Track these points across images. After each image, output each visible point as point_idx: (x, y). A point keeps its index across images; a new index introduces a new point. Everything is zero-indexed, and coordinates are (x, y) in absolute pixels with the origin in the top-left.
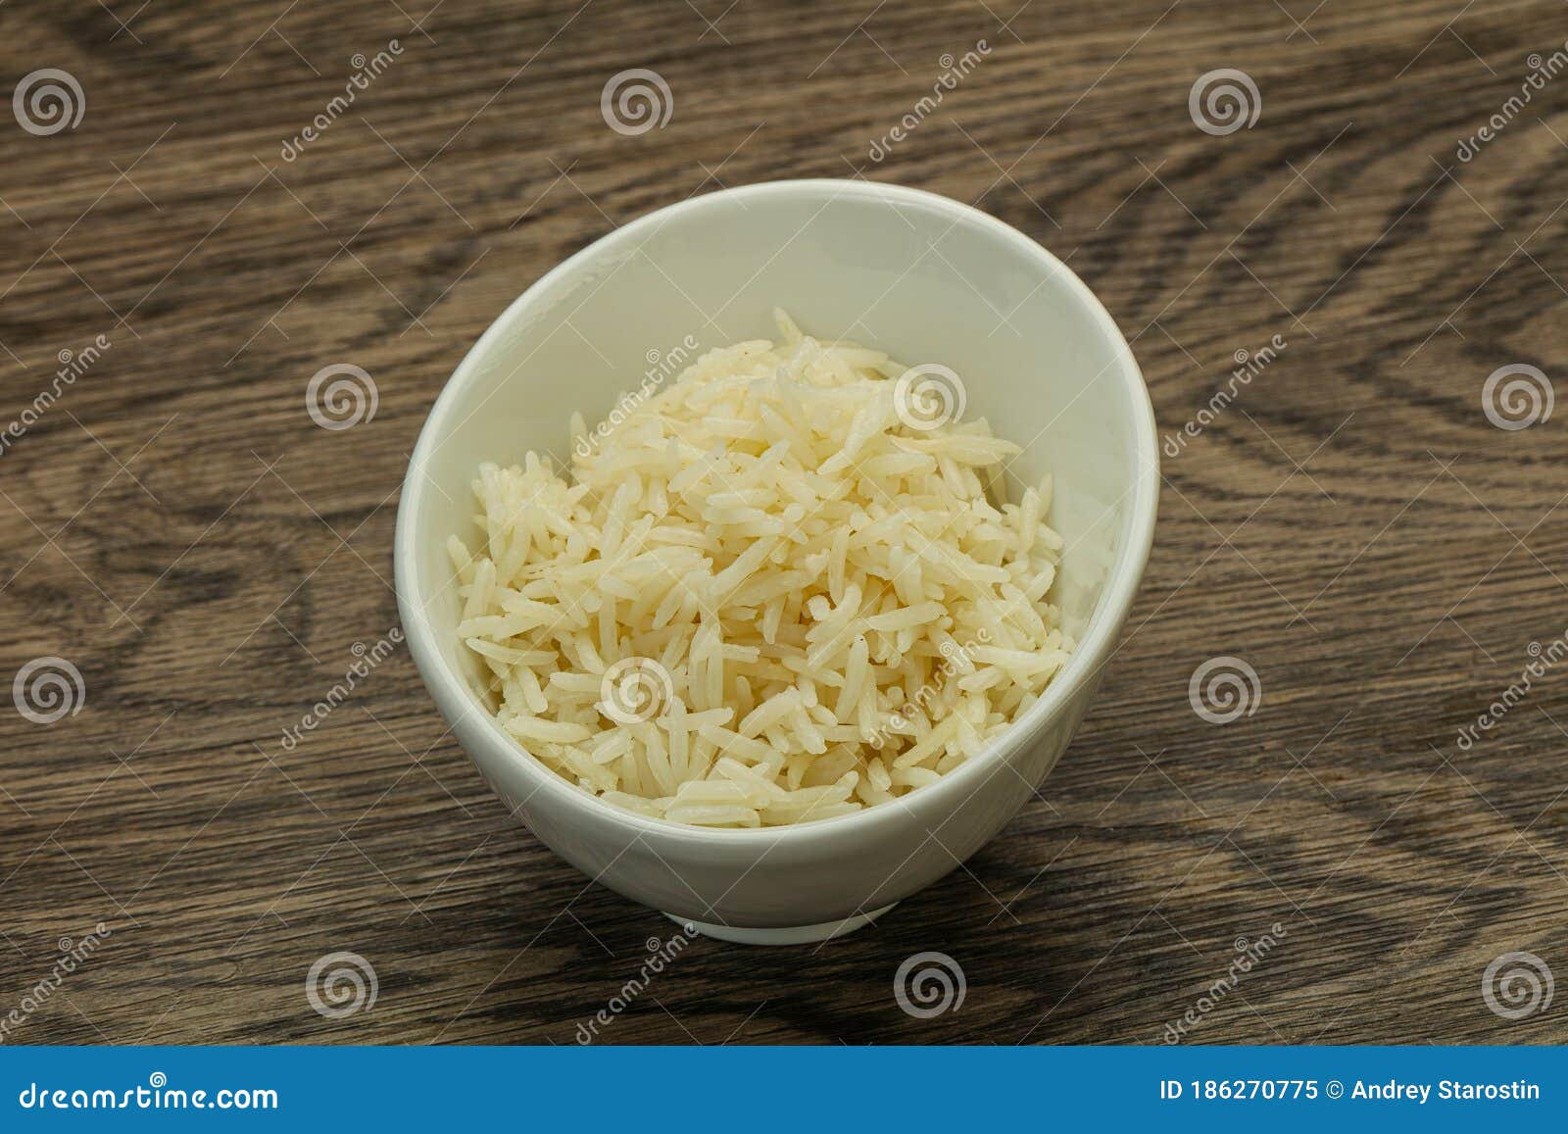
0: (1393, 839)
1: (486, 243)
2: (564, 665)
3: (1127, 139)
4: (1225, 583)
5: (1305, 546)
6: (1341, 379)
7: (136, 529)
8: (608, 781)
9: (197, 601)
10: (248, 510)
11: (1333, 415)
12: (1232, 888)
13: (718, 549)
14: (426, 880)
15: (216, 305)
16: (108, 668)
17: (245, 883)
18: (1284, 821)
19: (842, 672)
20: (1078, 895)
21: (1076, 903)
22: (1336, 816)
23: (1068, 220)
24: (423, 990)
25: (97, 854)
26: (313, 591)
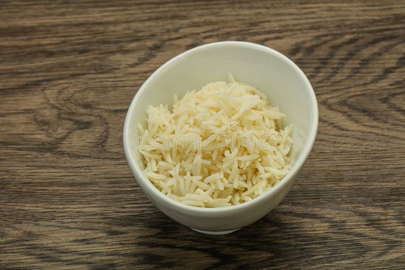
0: (371, 224)
1: (168, 43)
2: (163, 159)
3: (335, 32)
4: (340, 153)
5: (362, 145)
6: (379, 102)
7: (69, 108)
8: (169, 191)
9: (81, 129)
10: (97, 107)
11: (375, 111)
12: (328, 233)
13: (204, 135)
14: (126, 208)
15: (98, 52)
16: (56, 143)
17: (81, 203)
18: (344, 216)
19: (231, 170)
20: (289, 230)
21: (289, 232)
22: (358, 217)
23: (316, 52)
24: (121, 236)
25: (46, 191)
26: (110, 129)
